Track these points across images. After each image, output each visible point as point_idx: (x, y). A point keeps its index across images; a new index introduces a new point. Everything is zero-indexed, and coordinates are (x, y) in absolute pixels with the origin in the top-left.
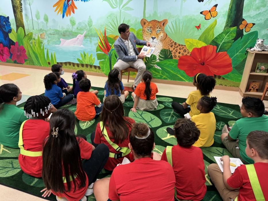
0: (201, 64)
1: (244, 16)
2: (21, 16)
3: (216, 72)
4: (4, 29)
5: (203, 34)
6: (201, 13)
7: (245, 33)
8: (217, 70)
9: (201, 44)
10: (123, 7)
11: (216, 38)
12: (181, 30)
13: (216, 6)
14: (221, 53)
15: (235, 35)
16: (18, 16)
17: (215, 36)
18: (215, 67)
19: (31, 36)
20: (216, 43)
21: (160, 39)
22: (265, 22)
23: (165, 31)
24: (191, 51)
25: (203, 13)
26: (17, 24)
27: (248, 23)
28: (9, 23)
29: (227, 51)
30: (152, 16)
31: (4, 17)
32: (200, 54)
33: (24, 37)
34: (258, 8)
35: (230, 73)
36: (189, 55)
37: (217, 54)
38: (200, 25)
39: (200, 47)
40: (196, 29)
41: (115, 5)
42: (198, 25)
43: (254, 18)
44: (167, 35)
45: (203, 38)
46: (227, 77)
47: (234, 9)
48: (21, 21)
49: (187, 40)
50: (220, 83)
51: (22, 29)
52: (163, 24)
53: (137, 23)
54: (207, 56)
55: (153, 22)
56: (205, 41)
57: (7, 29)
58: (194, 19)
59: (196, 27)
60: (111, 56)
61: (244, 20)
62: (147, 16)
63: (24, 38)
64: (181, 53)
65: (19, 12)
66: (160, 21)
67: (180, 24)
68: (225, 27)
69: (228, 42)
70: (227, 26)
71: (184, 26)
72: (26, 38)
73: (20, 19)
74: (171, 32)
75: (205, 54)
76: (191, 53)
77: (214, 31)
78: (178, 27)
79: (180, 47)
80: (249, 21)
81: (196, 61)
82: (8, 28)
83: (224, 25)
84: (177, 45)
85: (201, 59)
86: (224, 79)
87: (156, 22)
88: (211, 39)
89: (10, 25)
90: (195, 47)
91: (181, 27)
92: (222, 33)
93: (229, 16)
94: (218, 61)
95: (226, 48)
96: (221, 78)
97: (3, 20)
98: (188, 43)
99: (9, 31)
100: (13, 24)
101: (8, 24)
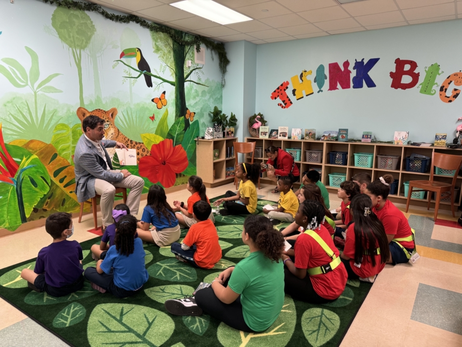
0: (163, 164)
1: (187, 104)
3: (176, 169)
5: (159, 126)
6: (153, 100)
7: (191, 123)
8: (177, 167)
9: (159, 139)
10: (40, 86)
11: (170, 130)
12: (135, 122)
13: (164, 93)
14: (177, 146)
15: (184, 125)
17: (169, 128)
18: (176, 164)
20: (172, 136)
21: (110, 137)
22: (201, 110)
23: (116, 125)
24: (150, 149)
25: (154, 100)
27: (191, 112)
29: (181, 143)
30: (94, 102)
32: (160, 152)
34: (194, 98)
35: (187, 168)
36: (148, 154)
37: (174, 148)
38: (154, 115)
39: (158, 142)
40: (151, 120)
41: (23, 82)
42: (152, 116)
43: (194, 107)
44: (118, 130)
45: (159, 132)
46: (186, 173)
47: (179, 98)
49: (144, 135)
50: (182, 182)
52: (112, 115)
53: (71, 115)
54: (166, 153)
55: (97, 112)
56: (162, 135)
58: (147, 108)
59: (150, 118)
60: (21, 183)
61: (187, 109)
62: (86, 102)
64: (140, 154)
66: (106, 110)
67: (133, 115)
68: (176, 117)
69: (180, 134)
70: (176, 115)
71: (137, 116)
74: (123, 126)
75: (164, 152)
76: (151, 152)
77: (168, 122)
78: (131, 119)
79: (138, 145)
80: (191, 110)
81: (157, 160)
83: (174, 115)
84: (134, 143)
85: (162, 158)
86: (184, 176)
87: (101, 112)
88: (166, 131)
90: (153, 143)
91: (134, 119)
92: (174, 124)
93: (177, 105)
94: (177, 156)
95: (180, 140)
96: (182, 175)
98: (146, 139)
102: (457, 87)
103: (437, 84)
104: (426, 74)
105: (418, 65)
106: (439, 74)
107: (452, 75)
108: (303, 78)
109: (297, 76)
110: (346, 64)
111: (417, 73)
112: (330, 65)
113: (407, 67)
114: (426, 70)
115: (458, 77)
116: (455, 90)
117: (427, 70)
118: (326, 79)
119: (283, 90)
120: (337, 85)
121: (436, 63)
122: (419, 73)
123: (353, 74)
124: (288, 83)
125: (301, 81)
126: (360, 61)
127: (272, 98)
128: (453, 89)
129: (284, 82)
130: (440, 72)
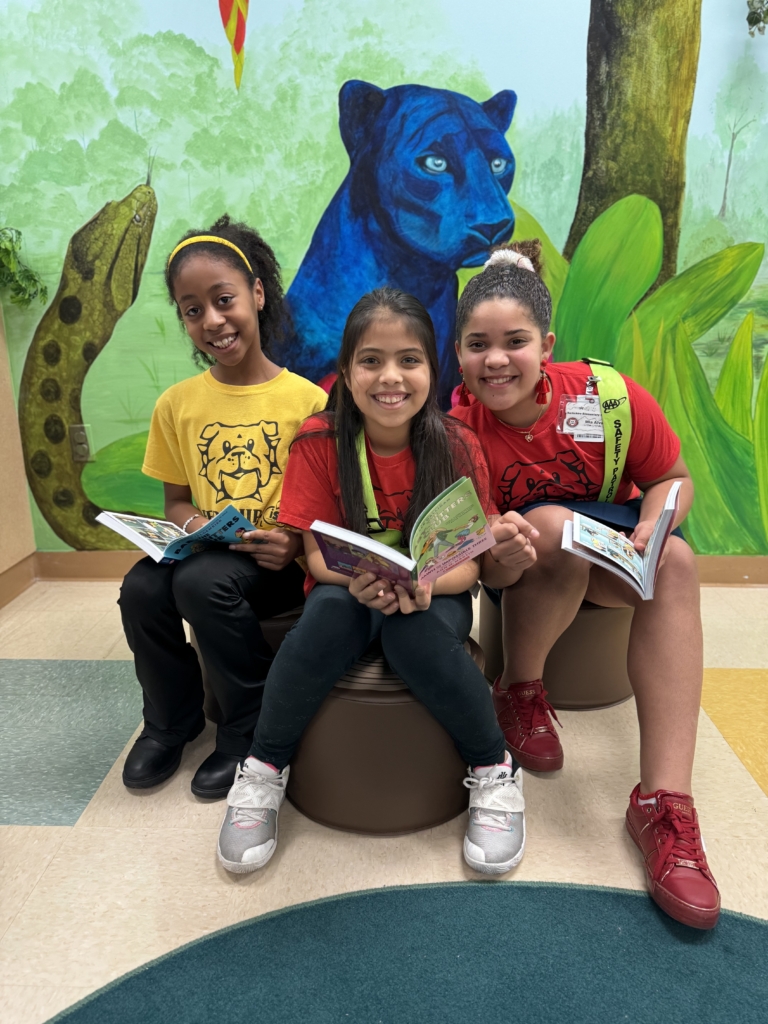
2: (672, 78)
4: (410, 227)
16: (631, 88)
19: (733, 277)
26: (602, 164)
28: (499, 166)
31: (452, 102)
33: (653, 288)
48: (653, 137)
51: (654, 210)
57: (447, 221)
63: (647, 308)
65: (654, 45)
72: (673, 301)
73: (655, 116)
82: (471, 216)
89: (507, 181)
97: (431, 135)
99: (471, 238)
100: (552, 167)
101: (484, 173)
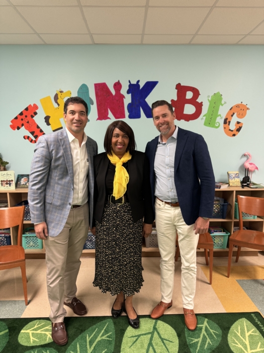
102: (240, 120)
103: (220, 115)
104: (209, 104)
105: (200, 93)
106: (222, 105)
107: (234, 106)
108: (58, 101)
109: (49, 97)
110: (118, 86)
111: (200, 102)
112: (96, 85)
113: (189, 95)
114: (208, 100)
115: (240, 109)
116: (238, 123)
117: (210, 99)
118: (93, 104)
119: (29, 117)
120: (108, 114)
121: (219, 92)
122: (202, 102)
123: (128, 100)
124: (36, 107)
125: (56, 105)
126: (135, 83)
127: (13, 127)
128: (235, 122)
129: (30, 105)
130: (223, 102)
